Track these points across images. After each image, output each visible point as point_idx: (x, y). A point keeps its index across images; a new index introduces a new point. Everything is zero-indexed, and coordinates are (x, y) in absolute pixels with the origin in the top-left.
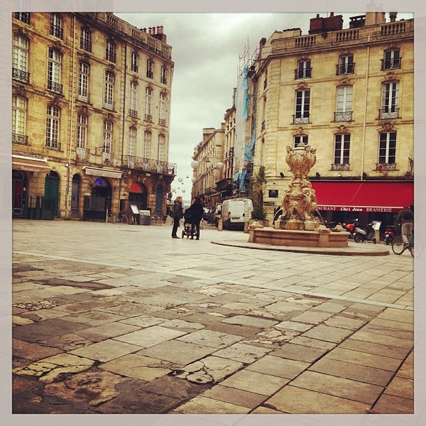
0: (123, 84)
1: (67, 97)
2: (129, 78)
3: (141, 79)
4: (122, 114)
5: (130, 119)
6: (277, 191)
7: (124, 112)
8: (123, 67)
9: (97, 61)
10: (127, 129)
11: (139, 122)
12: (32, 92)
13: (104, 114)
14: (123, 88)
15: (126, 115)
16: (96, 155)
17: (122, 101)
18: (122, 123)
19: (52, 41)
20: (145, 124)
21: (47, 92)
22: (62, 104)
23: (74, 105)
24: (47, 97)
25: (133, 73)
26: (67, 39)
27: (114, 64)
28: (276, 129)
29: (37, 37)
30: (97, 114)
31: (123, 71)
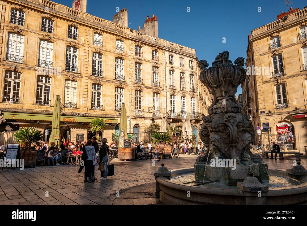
0: (164, 72)
1: (128, 82)
2: (168, 69)
3: (176, 68)
4: (165, 88)
5: (170, 90)
6: (268, 123)
7: (166, 87)
8: (164, 63)
9: (146, 61)
10: (169, 96)
11: (177, 91)
12: (105, 81)
13: (152, 89)
14: (164, 74)
15: (167, 88)
16: (149, 112)
17: (165, 81)
18: (165, 93)
19: (117, 54)
20: (181, 92)
21: (114, 80)
22: (124, 86)
23: (133, 86)
24: (114, 83)
25: (171, 65)
26: (126, 52)
27: (157, 62)
28: (262, 83)
29: (107, 52)
30: (148, 90)
31: (164, 65)
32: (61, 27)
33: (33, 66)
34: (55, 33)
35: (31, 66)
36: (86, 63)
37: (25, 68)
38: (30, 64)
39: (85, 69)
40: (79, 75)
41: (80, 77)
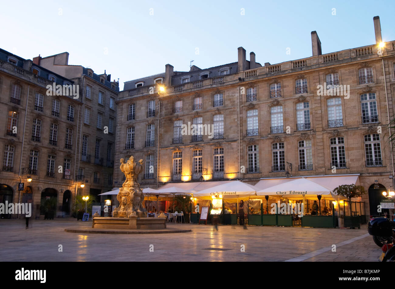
19: (361, 89)
21: (360, 126)
26: (378, 80)
32: (288, 86)
33: (266, 135)
34: (283, 95)
35: (264, 136)
36: (318, 116)
37: (260, 140)
38: (264, 134)
39: (318, 123)
40: (312, 131)
41: (313, 134)
